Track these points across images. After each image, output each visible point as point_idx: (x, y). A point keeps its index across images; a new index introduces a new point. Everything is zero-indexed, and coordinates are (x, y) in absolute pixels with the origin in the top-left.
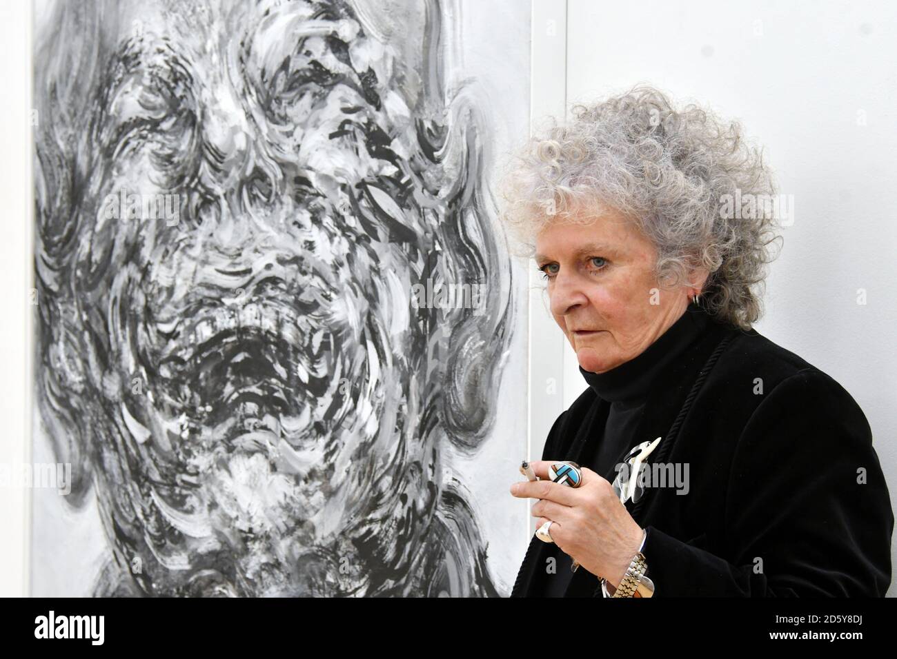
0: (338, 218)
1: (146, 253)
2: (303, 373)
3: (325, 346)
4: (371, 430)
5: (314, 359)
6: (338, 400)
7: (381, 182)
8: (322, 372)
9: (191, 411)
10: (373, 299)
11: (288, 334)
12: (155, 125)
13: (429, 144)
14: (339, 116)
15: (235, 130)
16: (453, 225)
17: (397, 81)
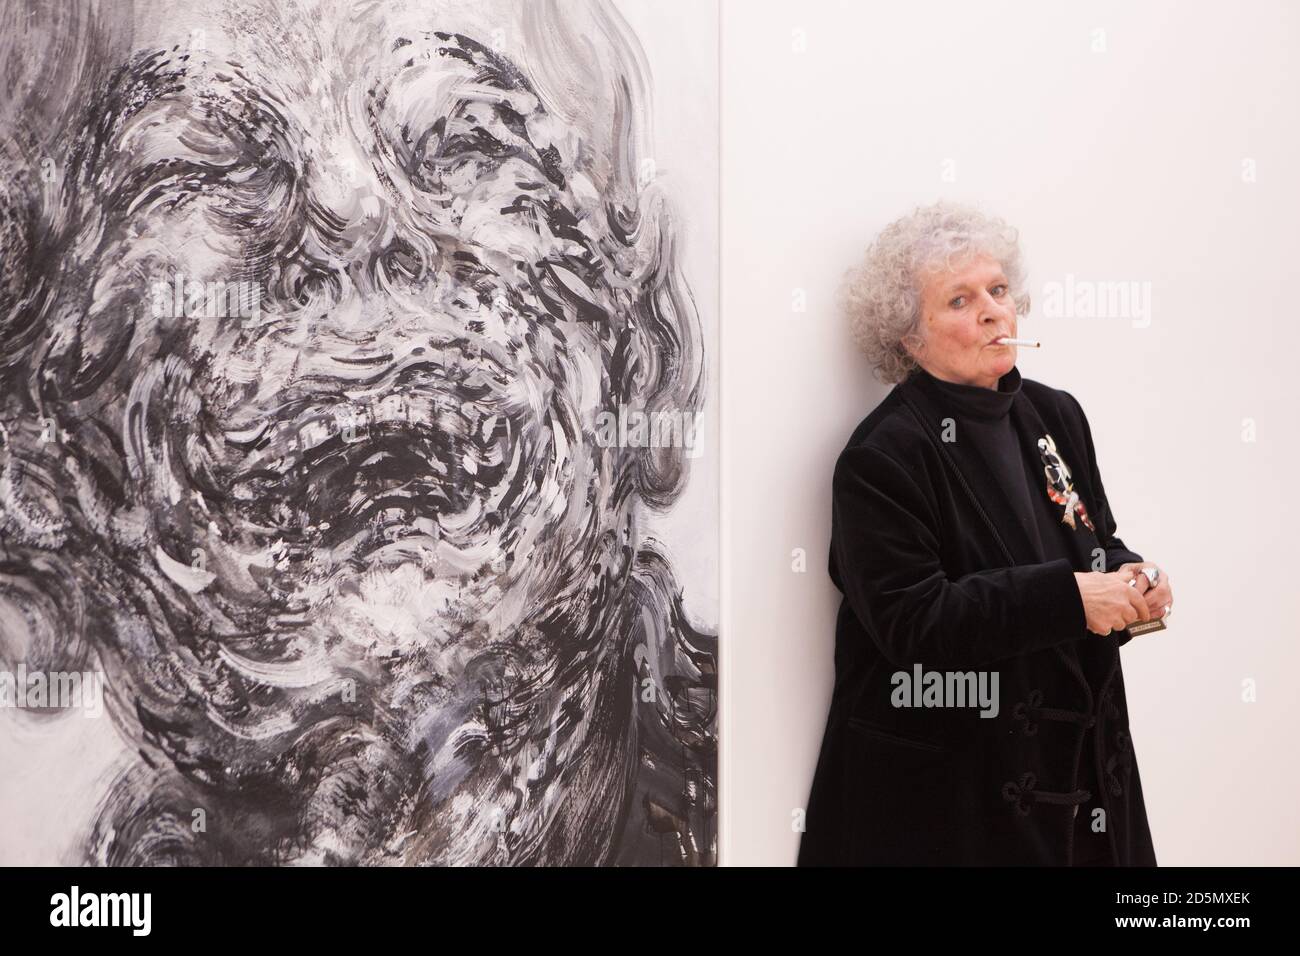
0: (514, 297)
1: (201, 342)
2: (470, 463)
3: (499, 432)
4: (558, 510)
5: (484, 448)
6: (517, 487)
7: (567, 262)
8: (496, 458)
9: (292, 535)
10: (559, 378)
11: (448, 424)
12: (215, 175)
13: (620, 227)
14: (514, 191)
15: (361, 193)
16: (646, 305)
17: (584, 163)
